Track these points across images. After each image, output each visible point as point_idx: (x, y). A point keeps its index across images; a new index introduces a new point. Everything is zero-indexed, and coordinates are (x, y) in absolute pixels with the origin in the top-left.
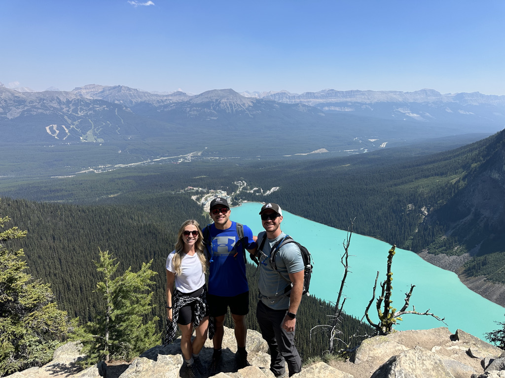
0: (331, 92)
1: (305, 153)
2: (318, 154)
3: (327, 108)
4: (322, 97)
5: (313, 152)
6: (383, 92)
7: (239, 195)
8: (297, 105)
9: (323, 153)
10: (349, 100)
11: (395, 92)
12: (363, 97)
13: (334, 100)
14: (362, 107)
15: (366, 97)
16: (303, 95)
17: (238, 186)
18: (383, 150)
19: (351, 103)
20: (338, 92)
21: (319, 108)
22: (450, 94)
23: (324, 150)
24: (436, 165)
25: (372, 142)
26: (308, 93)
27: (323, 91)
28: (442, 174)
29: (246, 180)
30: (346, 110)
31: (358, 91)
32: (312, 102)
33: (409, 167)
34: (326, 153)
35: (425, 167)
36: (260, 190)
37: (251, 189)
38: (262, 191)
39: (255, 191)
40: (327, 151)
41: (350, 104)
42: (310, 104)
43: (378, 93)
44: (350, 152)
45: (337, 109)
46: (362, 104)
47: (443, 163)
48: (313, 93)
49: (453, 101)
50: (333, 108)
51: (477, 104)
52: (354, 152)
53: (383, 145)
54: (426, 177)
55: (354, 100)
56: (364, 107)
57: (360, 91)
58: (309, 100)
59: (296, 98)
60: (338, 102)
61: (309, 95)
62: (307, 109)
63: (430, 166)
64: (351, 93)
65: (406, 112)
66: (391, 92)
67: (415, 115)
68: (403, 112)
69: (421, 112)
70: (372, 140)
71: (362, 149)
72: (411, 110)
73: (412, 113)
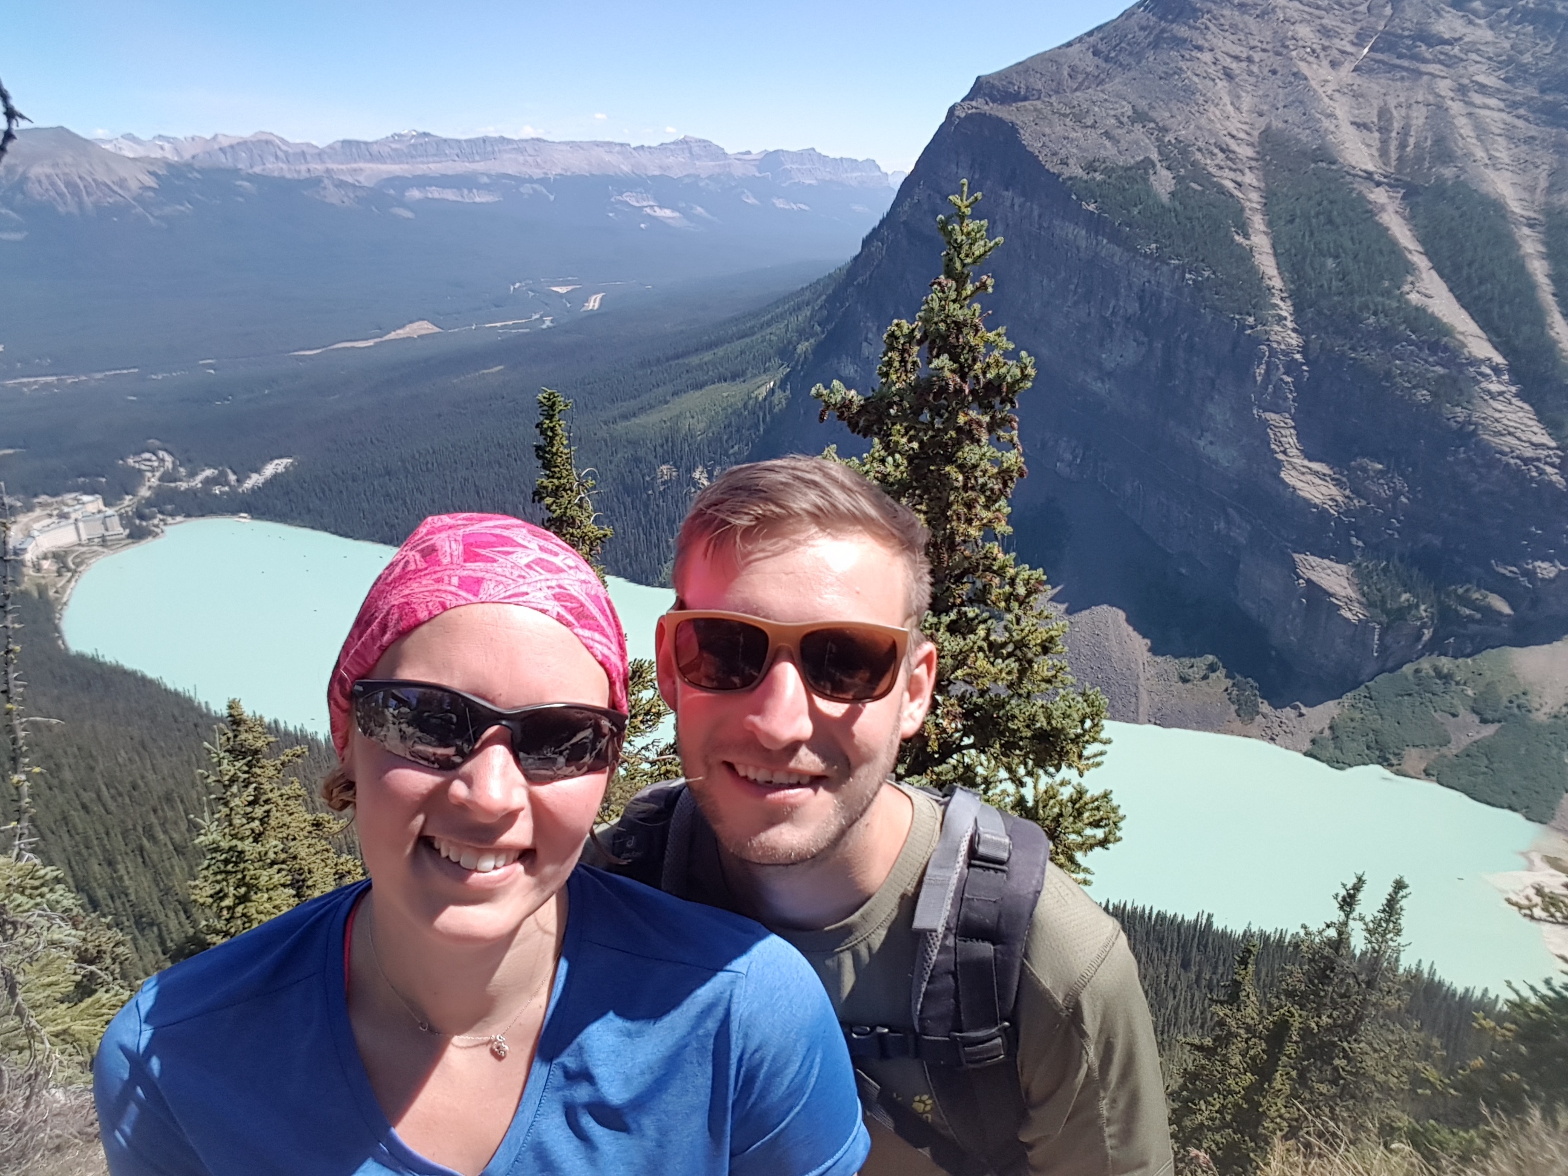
0: (421, 140)
1: (366, 339)
2: (409, 339)
3: (415, 194)
4: (397, 156)
5: (392, 335)
6: (574, 145)
7: (149, 503)
8: (315, 182)
9: (422, 337)
10: (480, 166)
11: (609, 144)
12: (521, 159)
13: (435, 168)
14: (522, 190)
15: (530, 159)
16: (330, 147)
17: (140, 471)
18: (592, 314)
19: (489, 176)
20: (445, 140)
21: (392, 192)
22: (749, 153)
23: (423, 327)
24: (720, 351)
25: (561, 296)
26: (347, 143)
27: (398, 137)
28: (735, 376)
29: (167, 446)
30: (478, 200)
31: (503, 140)
32: (370, 172)
33: (658, 361)
34: (432, 336)
35: (694, 360)
36: (223, 474)
37: (192, 474)
38: (232, 478)
39: (207, 482)
40: (437, 330)
41: (485, 180)
42: (361, 179)
43: (563, 147)
44: (502, 327)
45: (450, 195)
46: (520, 180)
47: (739, 345)
48: (366, 143)
49: (757, 174)
50: (435, 193)
51: (814, 182)
52: (514, 326)
53: (594, 303)
54: (699, 386)
55: (493, 167)
56: (526, 189)
57: (509, 141)
58: (354, 166)
59: (309, 158)
60: (450, 173)
61: (351, 148)
62: (352, 195)
63: (707, 356)
64: (484, 146)
65: (645, 204)
66: (598, 144)
67: (667, 213)
68: (637, 205)
69: (682, 205)
70: (562, 290)
71: (537, 316)
72: (655, 199)
73: (660, 207)
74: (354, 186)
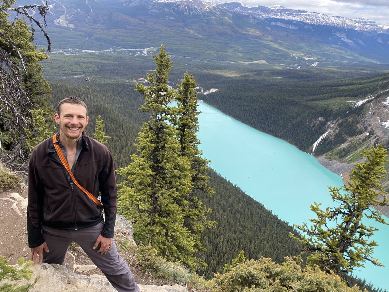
1: (246, 62)
2: (258, 64)
3: (273, 23)
8: (248, 16)
9: (262, 64)
10: (295, 18)
14: (305, 27)
18: (313, 68)
20: (287, 9)
21: (267, 22)
23: (264, 62)
25: (306, 61)
30: (291, 28)
31: (304, 11)
34: (265, 65)
36: (200, 89)
38: (202, 91)
40: (267, 63)
41: (295, 22)
42: (260, 17)
44: (285, 66)
45: (283, 25)
46: (305, 24)
48: (264, 7)
49: (385, 33)
50: (279, 24)
52: (289, 66)
53: (315, 65)
54: (340, 96)
55: (298, 19)
57: (306, 12)
58: (259, 13)
59: (248, 9)
62: (256, 21)
64: (298, 12)
65: (342, 37)
67: (349, 41)
68: (340, 37)
69: (355, 39)
70: (307, 59)
71: (297, 65)
72: (347, 35)
73: (347, 38)
74: (257, 18)
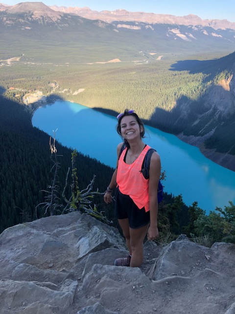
0: (123, 12)
1: (104, 62)
2: (113, 63)
3: (119, 26)
6: (161, 15)
8: (97, 21)
9: (117, 63)
10: (136, 20)
11: (170, 16)
14: (146, 27)
16: (101, 12)
18: (159, 61)
19: (138, 22)
20: (129, 12)
21: (114, 25)
22: (208, 20)
23: (117, 60)
25: (152, 56)
26: (105, 11)
27: (117, 11)
30: (135, 28)
31: (143, 13)
34: (119, 63)
38: (71, 92)
39: (65, 92)
40: (120, 61)
41: (137, 23)
42: (107, 21)
43: (158, 16)
44: (136, 62)
45: (128, 27)
46: (146, 24)
48: (110, 12)
49: (209, 26)
50: (124, 26)
51: (225, 29)
52: (139, 62)
53: (159, 59)
55: (140, 20)
57: (145, 13)
58: (106, 17)
60: (129, 21)
62: (104, 25)
65: (177, 33)
66: (167, 15)
67: (183, 36)
68: (175, 33)
69: (187, 33)
70: (152, 54)
71: (145, 60)
72: (180, 31)
73: (181, 34)
74: (105, 23)
